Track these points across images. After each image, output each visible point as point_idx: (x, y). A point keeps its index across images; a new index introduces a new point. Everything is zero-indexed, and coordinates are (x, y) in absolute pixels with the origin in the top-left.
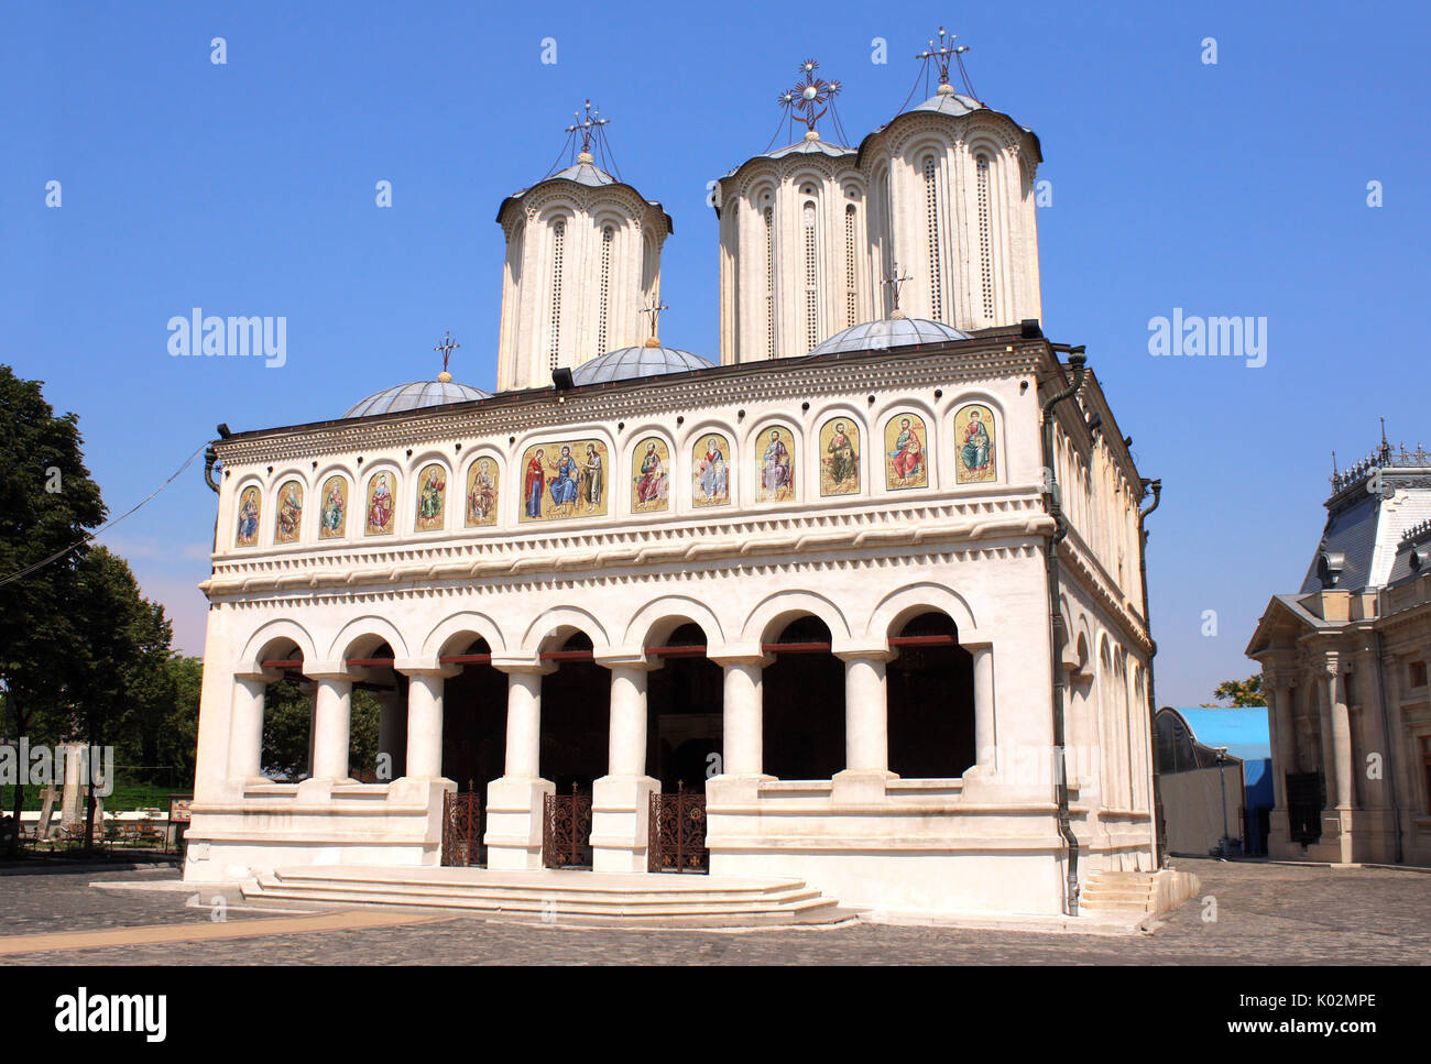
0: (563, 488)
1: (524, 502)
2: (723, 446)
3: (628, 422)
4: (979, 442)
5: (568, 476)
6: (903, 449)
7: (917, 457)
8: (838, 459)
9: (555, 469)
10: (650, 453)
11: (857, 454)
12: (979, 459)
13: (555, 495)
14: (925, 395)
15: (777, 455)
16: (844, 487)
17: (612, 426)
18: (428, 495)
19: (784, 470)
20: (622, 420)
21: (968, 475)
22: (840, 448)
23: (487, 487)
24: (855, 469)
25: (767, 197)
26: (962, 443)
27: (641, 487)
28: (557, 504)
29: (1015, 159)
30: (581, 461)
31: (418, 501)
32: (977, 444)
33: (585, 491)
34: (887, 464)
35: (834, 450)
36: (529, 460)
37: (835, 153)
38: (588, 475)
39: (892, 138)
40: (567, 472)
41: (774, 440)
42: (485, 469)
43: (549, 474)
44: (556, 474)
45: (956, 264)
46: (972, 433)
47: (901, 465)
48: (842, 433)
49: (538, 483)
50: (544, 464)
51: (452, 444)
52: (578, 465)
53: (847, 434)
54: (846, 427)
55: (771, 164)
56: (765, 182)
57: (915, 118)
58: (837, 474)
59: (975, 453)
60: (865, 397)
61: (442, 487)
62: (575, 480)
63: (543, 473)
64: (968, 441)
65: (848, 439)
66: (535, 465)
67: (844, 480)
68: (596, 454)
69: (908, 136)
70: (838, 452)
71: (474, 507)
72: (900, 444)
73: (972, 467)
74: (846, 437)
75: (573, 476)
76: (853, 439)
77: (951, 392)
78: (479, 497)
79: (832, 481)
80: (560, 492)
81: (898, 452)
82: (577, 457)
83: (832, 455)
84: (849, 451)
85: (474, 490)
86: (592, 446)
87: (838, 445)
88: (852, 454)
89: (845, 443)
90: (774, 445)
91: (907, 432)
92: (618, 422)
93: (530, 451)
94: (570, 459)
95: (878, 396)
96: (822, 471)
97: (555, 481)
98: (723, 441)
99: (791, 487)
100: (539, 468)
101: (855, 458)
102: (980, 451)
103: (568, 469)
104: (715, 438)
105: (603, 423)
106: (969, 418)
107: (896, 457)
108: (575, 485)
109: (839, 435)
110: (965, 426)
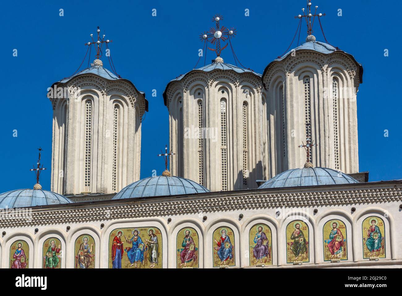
0: (135, 254)
1: (111, 261)
2: (230, 234)
3: (173, 218)
4: (376, 237)
5: (138, 247)
6: (333, 239)
7: (341, 244)
8: (297, 243)
9: (130, 243)
10: (187, 236)
11: (307, 240)
12: (376, 245)
13: (130, 257)
14: (346, 209)
15: (261, 239)
16: (300, 258)
17: (164, 219)
18: (50, 255)
19: (265, 247)
20: (170, 216)
21: (369, 254)
22: (297, 237)
23: (88, 252)
24: (306, 249)
25: (199, 94)
26: (366, 238)
27: (182, 254)
28: (131, 263)
29: (353, 81)
30: (146, 239)
31: (43, 259)
32: (375, 238)
33: (148, 256)
34: (325, 246)
35: (294, 238)
36: (114, 237)
37: (239, 71)
38: (150, 247)
39: (288, 64)
40: (137, 245)
41: (260, 231)
42: (85, 242)
43: (126, 245)
44: (131, 246)
45: (322, 138)
46: (372, 231)
47: (332, 247)
48: (299, 229)
49: (119, 250)
50: (123, 239)
51: (64, 226)
52: (144, 241)
53: (302, 230)
54: (301, 226)
55: (203, 75)
56: (199, 85)
57: (301, 53)
58: (296, 251)
59: (374, 243)
60: (312, 209)
61: (58, 251)
62: (142, 249)
63: (122, 245)
64: (369, 235)
65: (302, 232)
66: (117, 240)
67: (300, 254)
68: (154, 236)
69: (296, 64)
70: (297, 239)
71: (80, 263)
72: (331, 236)
73: (372, 250)
74: (301, 231)
75: (141, 247)
76: (305, 233)
77: (361, 208)
78: (82, 257)
79: (293, 255)
80: (133, 256)
81: (330, 240)
82: (143, 236)
83: (293, 241)
84: (302, 239)
85: (79, 253)
86: (152, 231)
87: (296, 235)
88: (305, 240)
89: (301, 234)
90: (260, 234)
91: (336, 229)
92: (167, 217)
93: (114, 232)
94: (139, 237)
95: (319, 209)
96: (287, 249)
97: (129, 249)
98: (230, 231)
99: (270, 257)
100: (120, 242)
101: (306, 243)
102: (376, 241)
103: (137, 243)
104: (225, 229)
105: (159, 218)
106: (370, 223)
107: (329, 243)
108: (142, 252)
109: (297, 230)
110: (368, 227)
